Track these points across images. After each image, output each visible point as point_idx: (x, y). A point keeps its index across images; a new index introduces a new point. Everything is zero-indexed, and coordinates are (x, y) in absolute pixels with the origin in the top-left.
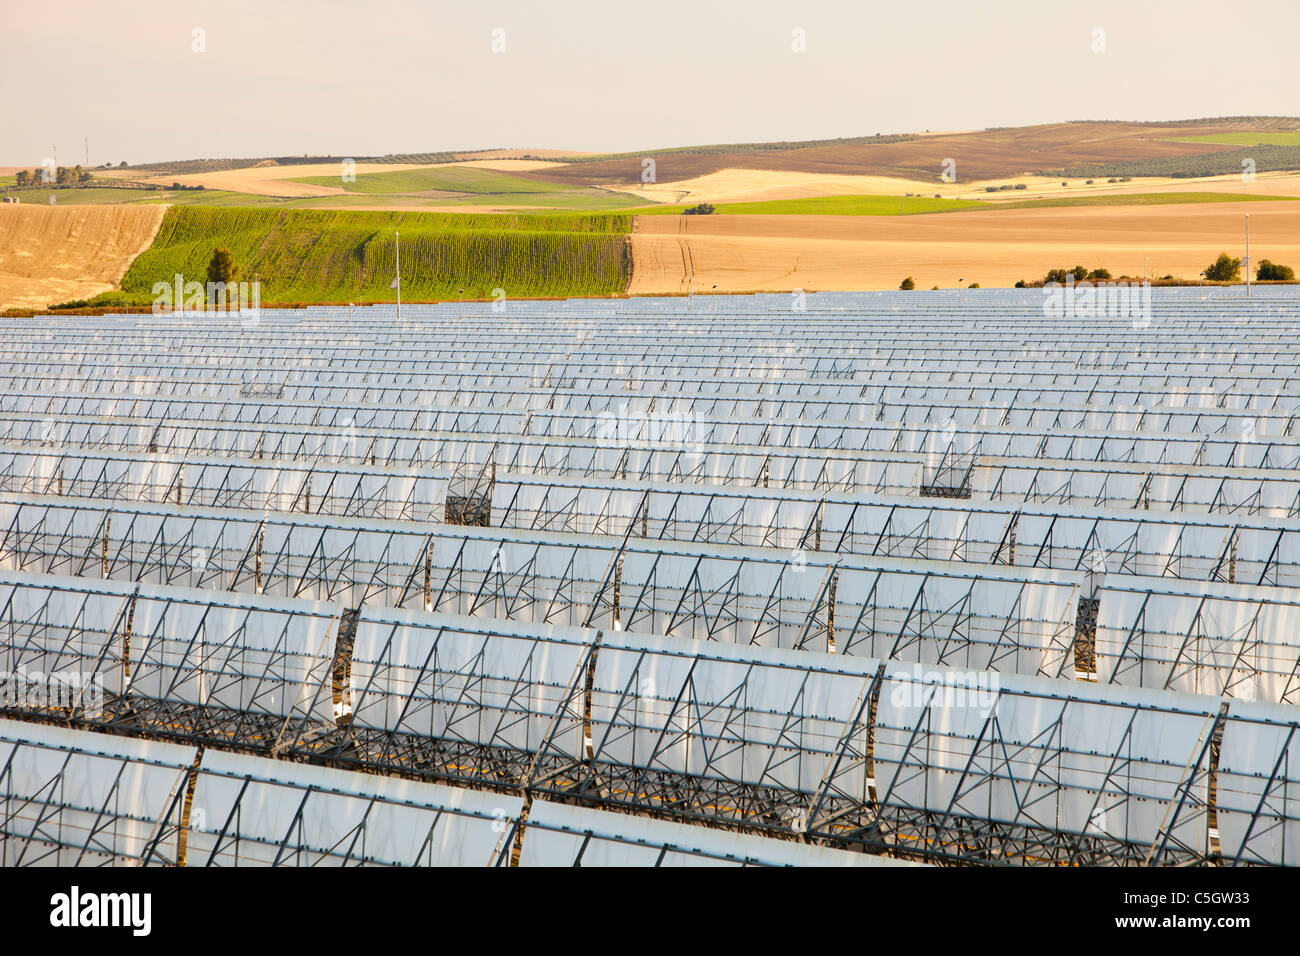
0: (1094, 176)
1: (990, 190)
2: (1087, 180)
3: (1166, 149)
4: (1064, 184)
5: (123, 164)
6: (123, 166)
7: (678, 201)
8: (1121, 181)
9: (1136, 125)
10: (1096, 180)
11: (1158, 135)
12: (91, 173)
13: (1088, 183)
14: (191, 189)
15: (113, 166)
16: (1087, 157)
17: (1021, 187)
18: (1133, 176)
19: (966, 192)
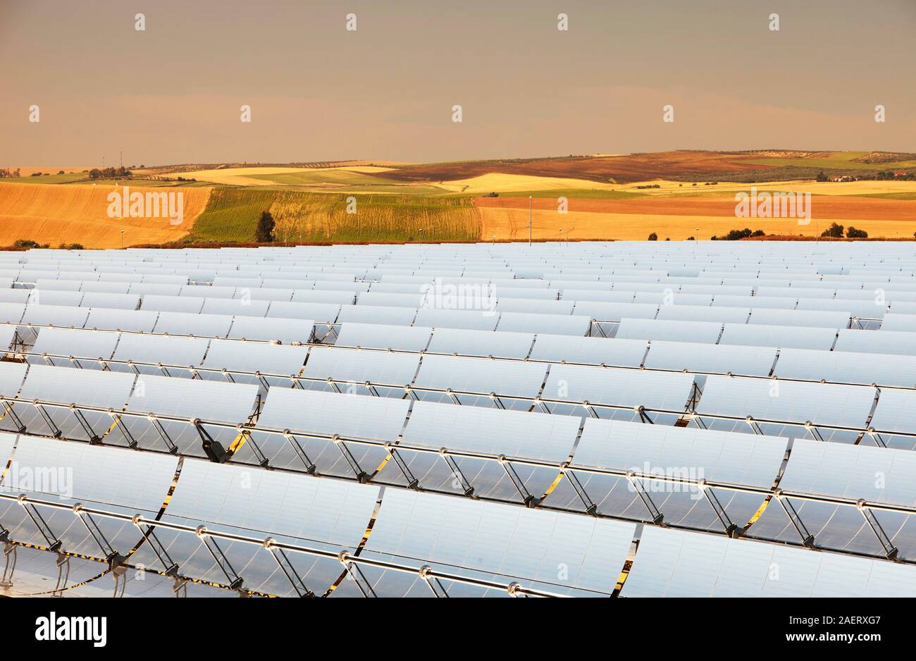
0: (696, 181)
1: (639, 188)
2: (693, 183)
3: (735, 167)
4: (681, 185)
5: (142, 166)
6: (142, 167)
7: (463, 191)
8: (713, 184)
9: (716, 153)
10: (698, 184)
11: (728, 159)
12: (131, 171)
13: (694, 185)
14: (188, 180)
15: (137, 167)
16: (691, 171)
17: (657, 187)
18: (718, 181)
19: (627, 188)
